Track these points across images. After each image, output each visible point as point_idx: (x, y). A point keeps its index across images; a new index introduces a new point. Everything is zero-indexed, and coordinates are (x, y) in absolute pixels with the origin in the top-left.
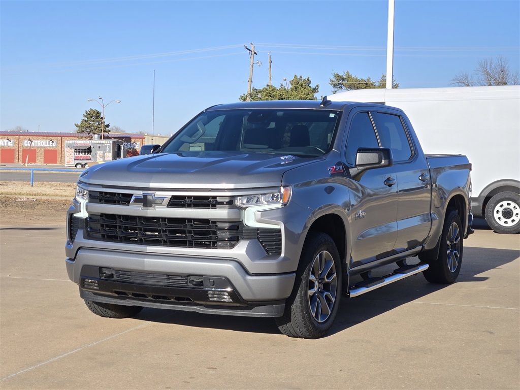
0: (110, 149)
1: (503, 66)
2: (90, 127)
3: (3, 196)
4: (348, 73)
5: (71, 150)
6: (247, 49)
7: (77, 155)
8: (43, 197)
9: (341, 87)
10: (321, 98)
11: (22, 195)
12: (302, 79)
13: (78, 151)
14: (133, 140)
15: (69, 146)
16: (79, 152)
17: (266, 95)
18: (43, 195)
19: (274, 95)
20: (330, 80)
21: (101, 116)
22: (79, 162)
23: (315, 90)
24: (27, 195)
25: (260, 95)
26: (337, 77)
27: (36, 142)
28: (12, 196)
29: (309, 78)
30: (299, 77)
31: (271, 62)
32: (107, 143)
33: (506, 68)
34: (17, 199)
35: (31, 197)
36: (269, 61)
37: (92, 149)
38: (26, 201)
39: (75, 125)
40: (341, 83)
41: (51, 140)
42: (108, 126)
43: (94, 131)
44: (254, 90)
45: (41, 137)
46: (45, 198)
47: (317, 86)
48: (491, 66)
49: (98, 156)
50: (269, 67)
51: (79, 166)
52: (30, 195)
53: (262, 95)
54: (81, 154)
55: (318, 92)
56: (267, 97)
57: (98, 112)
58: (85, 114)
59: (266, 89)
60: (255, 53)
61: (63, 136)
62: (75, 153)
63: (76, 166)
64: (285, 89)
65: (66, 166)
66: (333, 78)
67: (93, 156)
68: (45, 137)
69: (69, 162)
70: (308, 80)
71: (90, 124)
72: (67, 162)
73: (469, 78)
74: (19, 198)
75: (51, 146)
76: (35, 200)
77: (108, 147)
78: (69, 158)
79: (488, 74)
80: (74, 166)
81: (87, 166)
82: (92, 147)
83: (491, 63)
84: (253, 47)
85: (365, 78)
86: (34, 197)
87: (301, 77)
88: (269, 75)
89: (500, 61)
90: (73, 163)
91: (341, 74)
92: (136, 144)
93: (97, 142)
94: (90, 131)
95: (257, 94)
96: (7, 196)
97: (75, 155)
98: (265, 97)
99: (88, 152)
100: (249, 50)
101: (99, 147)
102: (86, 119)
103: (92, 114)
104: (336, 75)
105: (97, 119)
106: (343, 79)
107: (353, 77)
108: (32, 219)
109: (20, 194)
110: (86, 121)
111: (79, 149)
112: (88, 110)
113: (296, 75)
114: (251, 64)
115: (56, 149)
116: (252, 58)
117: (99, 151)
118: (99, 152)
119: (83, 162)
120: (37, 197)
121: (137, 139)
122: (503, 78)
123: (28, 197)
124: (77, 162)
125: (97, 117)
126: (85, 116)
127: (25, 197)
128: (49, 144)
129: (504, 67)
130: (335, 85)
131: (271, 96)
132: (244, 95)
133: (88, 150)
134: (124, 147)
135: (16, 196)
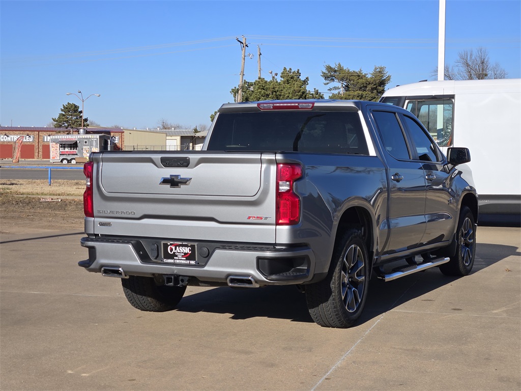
0: (97, 144)
1: (483, 57)
2: (67, 122)
3: (25, 196)
4: (339, 65)
5: (56, 146)
6: (239, 41)
7: (63, 150)
8: (67, 197)
9: (333, 79)
10: (314, 91)
11: (45, 195)
12: (292, 71)
13: (63, 145)
14: (112, 134)
15: (54, 141)
16: (64, 147)
17: (259, 88)
18: (68, 195)
19: (267, 88)
20: (323, 72)
21: (79, 110)
22: (64, 157)
23: (305, 82)
24: (50, 195)
25: (252, 88)
26: (329, 68)
27: (12, 137)
28: (34, 196)
29: (298, 70)
30: (288, 69)
31: (261, 54)
32: (94, 138)
33: (486, 60)
34: (40, 199)
35: (56, 197)
36: (259, 53)
37: (79, 145)
38: (51, 202)
39: (53, 119)
40: (334, 75)
41: (28, 135)
42: (86, 120)
43: (72, 125)
44: (245, 82)
45: (17, 132)
46: (70, 198)
47: (307, 78)
48: (471, 57)
49: (85, 152)
50: (258, 59)
51: (65, 162)
52: (54, 195)
53: (254, 88)
54: (67, 150)
55: (308, 84)
56: (260, 90)
57: (76, 106)
58: (63, 109)
59: (259, 82)
60: (246, 46)
61: (39, 130)
62: (61, 148)
63: (62, 161)
64: (277, 82)
65: (51, 161)
66: (325, 71)
67: (79, 151)
68: (22, 132)
69: (54, 158)
70: (298, 72)
71: (67, 118)
72: (53, 158)
73: (450, 70)
74: (43, 199)
75: (27, 140)
76: (60, 200)
77: (94, 141)
78: (55, 152)
79: (468, 65)
80: (60, 161)
81: (73, 162)
82: (78, 142)
83: (471, 55)
84: (244, 39)
85: (357, 70)
86: (58, 197)
87: (290, 69)
88: (259, 68)
89: (480, 53)
90: (58, 158)
91: (333, 66)
92: (115, 138)
93: (83, 137)
94: (68, 126)
95: (249, 87)
96: (29, 196)
97: (61, 150)
98: (257, 90)
99: (74, 147)
100: (241, 42)
101: (86, 142)
102: (64, 113)
103: (70, 108)
104: (327, 67)
105: (75, 114)
106: (335, 71)
107: (344, 69)
108: (73, 222)
109: (42, 194)
110: (63, 115)
111: (64, 144)
112: (66, 104)
113: (285, 68)
114: (243, 56)
115: (33, 144)
116: (244, 51)
117: (86, 145)
118: (85, 147)
119: (69, 158)
120: (62, 197)
121: (116, 134)
122: (483, 70)
123: (52, 197)
124: (62, 157)
125: (75, 111)
126: (62, 110)
127: (48, 197)
128: (26, 139)
129: (484, 59)
130: (326, 78)
131: (264, 89)
132: (235, 88)
133: (74, 145)
134: (110, 141)
135: (39, 196)
